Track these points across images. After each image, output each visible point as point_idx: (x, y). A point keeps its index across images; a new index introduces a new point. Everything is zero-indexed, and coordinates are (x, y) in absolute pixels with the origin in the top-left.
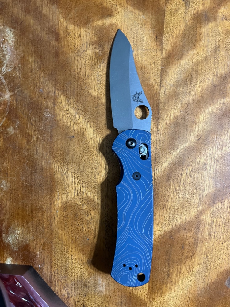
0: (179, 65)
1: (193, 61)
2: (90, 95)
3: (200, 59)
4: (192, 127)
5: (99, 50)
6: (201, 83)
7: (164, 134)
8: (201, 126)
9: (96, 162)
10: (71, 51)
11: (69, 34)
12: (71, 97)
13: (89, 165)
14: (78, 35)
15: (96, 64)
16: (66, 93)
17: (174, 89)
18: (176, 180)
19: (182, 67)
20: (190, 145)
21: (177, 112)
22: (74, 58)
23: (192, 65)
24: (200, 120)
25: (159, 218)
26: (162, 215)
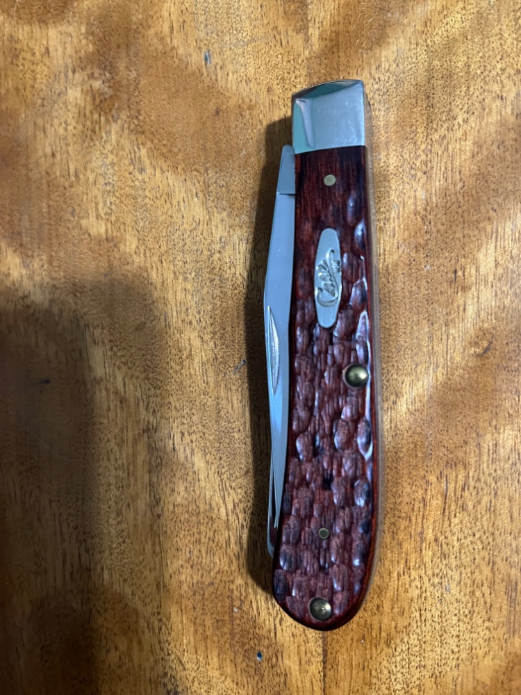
0: (374, 68)
1: (429, 41)
2: (87, 236)
3: (457, 26)
4: (450, 302)
5: (103, 82)
8: (487, 295)
9: (120, 462)
11: (18, 56)
15: (97, 129)
18: (402, 527)
19: (387, 74)
20: (449, 379)
21: (385, 250)
22: (35, 124)
23: (424, 56)
24: (483, 271)
25: (351, 678)
26: (361, 667)
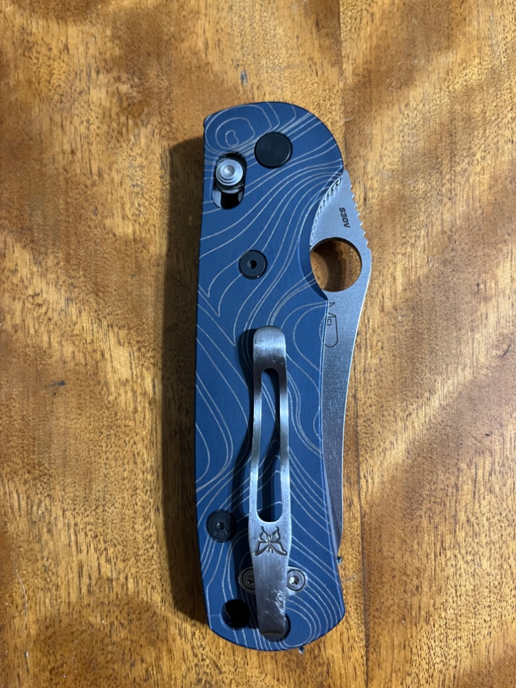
0: (403, 105)
1: (451, 88)
2: (111, 235)
3: (474, 77)
4: (473, 312)
6: (488, 157)
7: (380, 344)
8: (505, 305)
10: (38, 99)
11: (30, 49)
12: (47, 249)
13: (124, 479)
14: (61, 46)
15: (124, 131)
16: (29, 238)
17: (397, 186)
18: (438, 511)
19: (415, 112)
20: (476, 378)
21: (416, 264)
22: (51, 119)
23: (446, 100)
24: (501, 285)
25: (393, 658)
26: (402, 646)
